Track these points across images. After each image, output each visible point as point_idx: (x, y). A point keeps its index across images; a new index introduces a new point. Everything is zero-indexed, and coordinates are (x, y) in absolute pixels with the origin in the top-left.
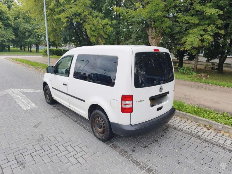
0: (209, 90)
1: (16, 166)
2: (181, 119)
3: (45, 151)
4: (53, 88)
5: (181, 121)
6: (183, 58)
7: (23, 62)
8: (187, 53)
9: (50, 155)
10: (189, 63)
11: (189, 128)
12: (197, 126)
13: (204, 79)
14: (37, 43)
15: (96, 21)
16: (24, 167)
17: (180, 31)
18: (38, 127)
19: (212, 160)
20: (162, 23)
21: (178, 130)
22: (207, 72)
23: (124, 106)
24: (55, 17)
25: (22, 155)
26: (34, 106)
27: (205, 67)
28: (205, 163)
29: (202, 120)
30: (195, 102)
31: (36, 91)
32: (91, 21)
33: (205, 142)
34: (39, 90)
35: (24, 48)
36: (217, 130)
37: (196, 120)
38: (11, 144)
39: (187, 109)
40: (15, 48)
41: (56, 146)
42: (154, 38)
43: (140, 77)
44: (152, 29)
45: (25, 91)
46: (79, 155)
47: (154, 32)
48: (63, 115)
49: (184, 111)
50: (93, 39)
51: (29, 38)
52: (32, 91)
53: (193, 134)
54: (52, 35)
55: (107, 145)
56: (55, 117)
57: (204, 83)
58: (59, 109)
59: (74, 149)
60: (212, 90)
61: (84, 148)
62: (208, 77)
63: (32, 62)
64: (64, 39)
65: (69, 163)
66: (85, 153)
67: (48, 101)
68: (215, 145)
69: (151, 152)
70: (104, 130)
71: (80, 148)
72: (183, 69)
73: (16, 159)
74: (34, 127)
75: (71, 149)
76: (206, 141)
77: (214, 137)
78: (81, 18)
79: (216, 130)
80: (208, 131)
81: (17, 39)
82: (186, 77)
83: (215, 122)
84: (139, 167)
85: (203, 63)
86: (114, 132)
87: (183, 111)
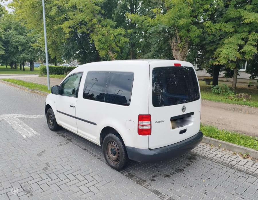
0: (250, 113)
1: (22, 193)
2: (212, 147)
3: (52, 180)
4: (58, 111)
5: (212, 149)
6: (218, 74)
7: (16, 83)
8: (224, 68)
9: (58, 184)
10: (227, 81)
11: (221, 157)
12: (231, 154)
13: (244, 100)
14: (32, 59)
15: (107, 31)
16: (32, 195)
17: (213, 40)
18: (42, 155)
19: (246, 190)
20: (188, 31)
21: (207, 159)
22: (251, 92)
23: (141, 128)
24: (56, 27)
25: (28, 183)
26: (36, 133)
27: (248, 85)
28: (237, 194)
29: (237, 147)
30: (230, 127)
31: (36, 116)
32: (100, 31)
33: (238, 172)
34: (39, 116)
35: (16, 66)
36: (256, 159)
37: (230, 148)
38: (15, 172)
39: (219, 135)
40: (5, 67)
41: (64, 175)
42: (179, 50)
43: (159, 96)
44: (176, 38)
45: (23, 116)
46: (92, 184)
47: (179, 42)
48: (70, 142)
49: (216, 137)
50: (102, 54)
51: (22, 53)
52: (31, 116)
53: (225, 164)
54: (51, 49)
55: (122, 174)
56: (60, 145)
57: (244, 105)
58: (64, 137)
59: (85, 178)
60: (254, 114)
61: (96, 177)
62: (249, 98)
63: (27, 83)
64: (66, 53)
65: (80, 192)
66: (97, 182)
67: (51, 128)
68: (251, 175)
69: (173, 182)
70: (118, 156)
71: (92, 177)
72: (218, 89)
73: (22, 187)
74: (38, 155)
75: (82, 178)
76: (241, 171)
77: (251, 166)
78: (88, 28)
79: (254, 159)
80: (244, 160)
81: (7, 55)
82: (221, 98)
83: (253, 150)
84: (159, 196)
85: (246, 80)
86: (130, 158)
87: (214, 138)
